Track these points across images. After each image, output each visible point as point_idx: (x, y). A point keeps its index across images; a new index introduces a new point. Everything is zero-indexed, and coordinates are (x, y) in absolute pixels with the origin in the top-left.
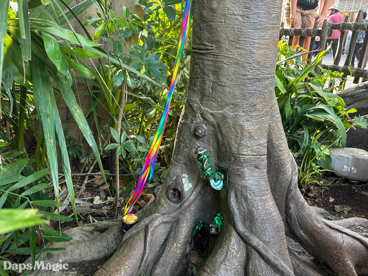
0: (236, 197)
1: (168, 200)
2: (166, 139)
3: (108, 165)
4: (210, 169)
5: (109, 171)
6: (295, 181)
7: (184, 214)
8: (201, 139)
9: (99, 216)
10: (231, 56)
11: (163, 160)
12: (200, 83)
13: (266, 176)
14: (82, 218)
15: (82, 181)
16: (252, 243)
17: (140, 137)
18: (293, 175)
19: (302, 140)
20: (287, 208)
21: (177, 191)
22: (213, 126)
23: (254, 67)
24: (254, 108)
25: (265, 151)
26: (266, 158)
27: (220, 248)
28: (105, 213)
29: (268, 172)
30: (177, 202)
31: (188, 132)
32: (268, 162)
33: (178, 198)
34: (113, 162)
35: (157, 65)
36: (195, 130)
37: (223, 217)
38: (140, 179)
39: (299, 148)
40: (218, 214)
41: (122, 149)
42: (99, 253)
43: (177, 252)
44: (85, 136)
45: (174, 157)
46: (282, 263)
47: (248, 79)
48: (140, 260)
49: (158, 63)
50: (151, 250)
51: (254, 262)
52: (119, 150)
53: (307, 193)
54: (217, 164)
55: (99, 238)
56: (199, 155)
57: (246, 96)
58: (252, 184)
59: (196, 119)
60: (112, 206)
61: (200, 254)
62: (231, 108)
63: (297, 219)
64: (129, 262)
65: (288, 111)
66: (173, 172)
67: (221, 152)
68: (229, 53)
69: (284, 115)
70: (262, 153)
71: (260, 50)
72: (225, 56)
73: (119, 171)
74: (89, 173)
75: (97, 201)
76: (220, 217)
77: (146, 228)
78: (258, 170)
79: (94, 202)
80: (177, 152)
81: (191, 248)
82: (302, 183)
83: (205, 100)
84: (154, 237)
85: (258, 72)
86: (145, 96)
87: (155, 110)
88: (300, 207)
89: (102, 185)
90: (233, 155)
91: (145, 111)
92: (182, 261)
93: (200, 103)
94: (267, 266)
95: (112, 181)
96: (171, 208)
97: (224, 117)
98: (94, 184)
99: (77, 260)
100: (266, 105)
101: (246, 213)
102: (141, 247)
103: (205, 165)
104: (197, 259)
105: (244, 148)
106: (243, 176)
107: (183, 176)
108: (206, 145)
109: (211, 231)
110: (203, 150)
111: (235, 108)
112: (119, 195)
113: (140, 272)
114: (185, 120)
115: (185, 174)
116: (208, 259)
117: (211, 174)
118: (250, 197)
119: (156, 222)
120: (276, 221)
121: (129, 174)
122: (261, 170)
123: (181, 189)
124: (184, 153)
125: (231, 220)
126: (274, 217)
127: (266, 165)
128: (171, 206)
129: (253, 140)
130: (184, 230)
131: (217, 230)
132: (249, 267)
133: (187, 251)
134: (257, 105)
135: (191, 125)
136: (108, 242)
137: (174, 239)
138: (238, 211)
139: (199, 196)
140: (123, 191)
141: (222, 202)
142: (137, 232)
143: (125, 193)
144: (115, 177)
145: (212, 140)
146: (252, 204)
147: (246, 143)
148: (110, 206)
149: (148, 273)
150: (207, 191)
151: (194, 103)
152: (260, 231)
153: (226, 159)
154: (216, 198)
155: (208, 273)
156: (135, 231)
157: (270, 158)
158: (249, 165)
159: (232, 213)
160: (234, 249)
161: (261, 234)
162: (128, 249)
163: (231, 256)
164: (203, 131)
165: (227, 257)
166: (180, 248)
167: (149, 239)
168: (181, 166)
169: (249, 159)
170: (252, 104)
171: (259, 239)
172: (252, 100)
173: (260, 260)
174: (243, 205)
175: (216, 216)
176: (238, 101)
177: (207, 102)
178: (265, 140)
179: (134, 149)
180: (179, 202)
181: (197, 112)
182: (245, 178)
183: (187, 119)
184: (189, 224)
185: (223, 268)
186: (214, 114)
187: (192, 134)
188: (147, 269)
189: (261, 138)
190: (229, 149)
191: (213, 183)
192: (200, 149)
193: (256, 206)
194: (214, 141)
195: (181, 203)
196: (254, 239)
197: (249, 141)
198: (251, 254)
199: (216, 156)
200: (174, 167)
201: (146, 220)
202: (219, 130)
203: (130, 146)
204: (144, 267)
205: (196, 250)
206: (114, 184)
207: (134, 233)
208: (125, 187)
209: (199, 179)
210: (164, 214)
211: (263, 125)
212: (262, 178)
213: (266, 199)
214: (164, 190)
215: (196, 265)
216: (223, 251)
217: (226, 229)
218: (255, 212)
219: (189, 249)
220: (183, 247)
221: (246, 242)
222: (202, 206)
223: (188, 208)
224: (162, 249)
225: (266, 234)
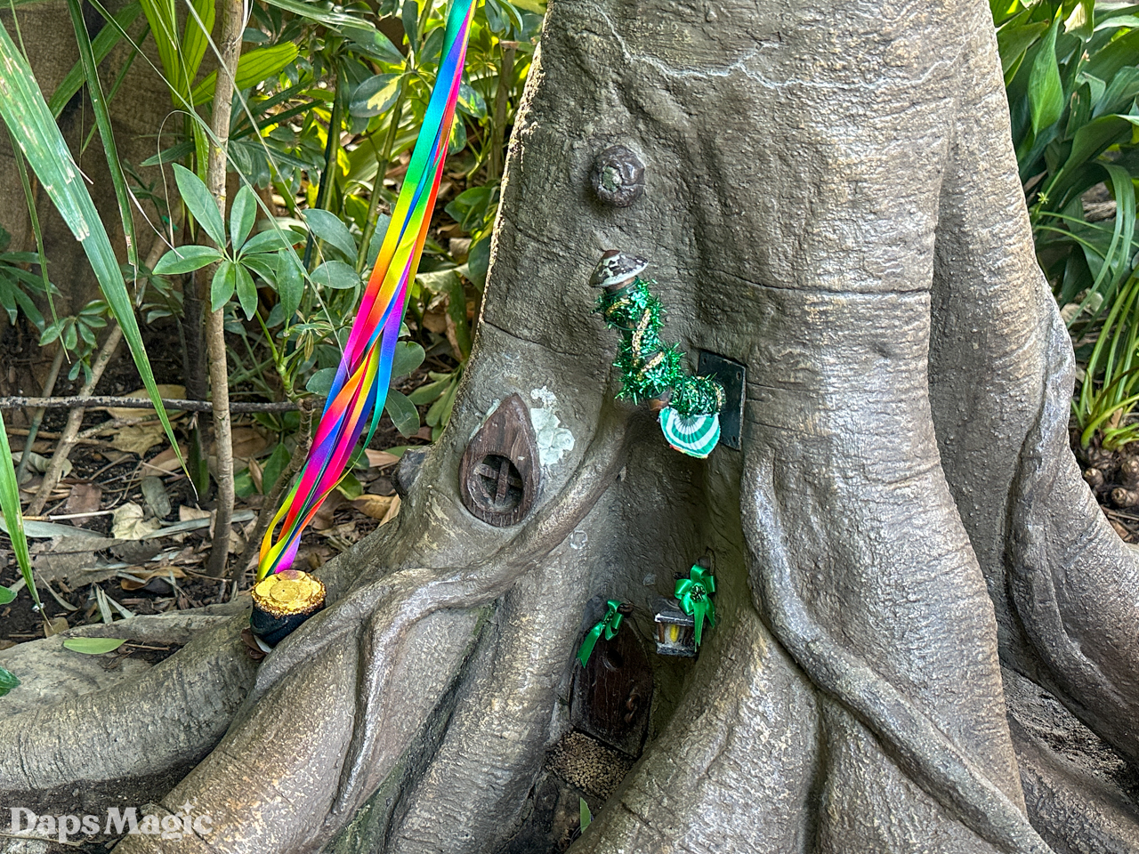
0: (780, 486)
1: (463, 509)
2: (452, 240)
3: (175, 362)
4: (661, 358)
5: (182, 389)
6: (1056, 416)
7: (539, 572)
8: (621, 217)
9: (145, 595)
11: (440, 339)
13: (921, 392)
14: (62, 602)
15: (52, 435)
16: (845, 691)
17: (325, 217)
18: (1050, 386)
19: (1104, 241)
20: (1015, 537)
21: (505, 466)
22: (680, 147)
24: (883, 53)
25: (925, 271)
26: (926, 304)
27: (702, 712)
28: (173, 582)
29: (936, 374)
30: (506, 519)
31: (557, 179)
32: (934, 328)
33: (510, 499)
34: (199, 346)
36: (594, 169)
37: (716, 581)
38: (330, 413)
39: (1085, 278)
40: (695, 569)
41: (240, 274)
42: (147, 747)
43: (506, 734)
44: (48, 188)
45: (490, 307)
46: (978, 776)
48: (339, 771)
50: (389, 727)
51: (852, 771)
52: (223, 279)
53: (1110, 486)
54: (695, 340)
55: (146, 683)
56: (611, 294)
58: (855, 429)
59: (597, 112)
60: (202, 547)
61: (608, 747)
62: (768, 53)
63: (1058, 588)
64: (285, 781)
65: (1044, 95)
66: (487, 377)
67: (713, 277)
69: (1024, 118)
70: (912, 280)
73: (230, 390)
74: (85, 396)
75: (132, 527)
76: (704, 581)
77: (361, 634)
78: (888, 362)
79: (114, 530)
80: (503, 286)
81: (570, 721)
82: (1092, 443)
83: (644, 13)
84: (401, 672)
86: (343, 12)
87: (393, 86)
88: (1070, 538)
89: (149, 455)
90: (772, 291)
91: (347, 88)
92: (530, 777)
93: (619, 31)
94: (908, 789)
95: (199, 434)
96: (478, 542)
97: (735, 102)
98: (113, 450)
99: (47, 779)
100: (939, 41)
101: (823, 558)
102: (340, 713)
103: (639, 342)
104: (598, 768)
105: (825, 255)
106: (814, 391)
107: (535, 398)
108: (645, 244)
109: (662, 641)
110: (629, 266)
111: (791, 56)
112: (232, 502)
113: (336, 822)
114: (542, 119)
115: (545, 387)
116: (647, 762)
117: (664, 384)
118: (841, 485)
119: (410, 604)
120: (959, 594)
121: (277, 401)
122: (901, 363)
123: (522, 458)
124: (540, 288)
125: (750, 592)
126: (952, 575)
127: (927, 341)
128: (479, 533)
129: (872, 217)
130: (537, 639)
131: (690, 637)
132: (829, 793)
133: (552, 734)
134: (897, 42)
135: (572, 145)
136: (186, 698)
137: (494, 678)
138: (786, 552)
139: (606, 488)
140: (253, 484)
141: (715, 513)
142: (320, 648)
143: (261, 492)
144: (211, 414)
145: (675, 222)
146: (850, 520)
147: (834, 231)
148: (191, 548)
149: (376, 828)
150: (643, 465)
151: (586, 29)
152: (885, 636)
153: (737, 311)
154: (686, 496)
155: (646, 823)
156: (315, 644)
157: (946, 310)
158: (844, 336)
159: (760, 559)
160: (764, 716)
161: (889, 653)
162: (281, 724)
163: (749, 747)
164: (632, 176)
165: (729, 751)
166: (521, 720)
167: (375, 677)
168: (522, 350)
169: (846, 311)
170: (871, 36)
171: (879, 672)
172: (872, 13)
173: (879, 763)
174: (807, 522)
175: (683, 578)
176: (808, 18)
177: (651, 25)
178: (925, 217)
179: (295, 275)
180: (515, 517)
181: (600, 78)
182: (824, 399)
183: (554, 115)
184: (561, 616)
185: (711, 797)
186: (688, 84)
187: (579, 189)
188: (370, 810)
189: (908, 207)
190: (754, 261)
191: (674, 426)
192: (616, 264)
193: (868, 525)
194: (684, 227)
195: (524, 523)
196: (854, 670)
197: (850, 222)
198: (841, 737)
199: (689, 298)
200: (490, 354)
201: (363, 596)
202: (708, 168)
203: (276, 259)
204: (356, 800)
205: (592, 728)
206: (207, 448)
207: (308, 655)
208: (263, 465)
209: (609, 409)
210: (445, 570)
211: (921, 141)
212: (901, 401)
213: (916, 498)
214: (445, 463)
215: (593, 792)
216: (711, 724)
217: (729, 630)
218: (865, 554)
219: (563, 727)
220: (531, 716)
221: (819, 685)
222: (621, 535)
223: (556, 545)
224: (439, 722)
225: (909, 650)
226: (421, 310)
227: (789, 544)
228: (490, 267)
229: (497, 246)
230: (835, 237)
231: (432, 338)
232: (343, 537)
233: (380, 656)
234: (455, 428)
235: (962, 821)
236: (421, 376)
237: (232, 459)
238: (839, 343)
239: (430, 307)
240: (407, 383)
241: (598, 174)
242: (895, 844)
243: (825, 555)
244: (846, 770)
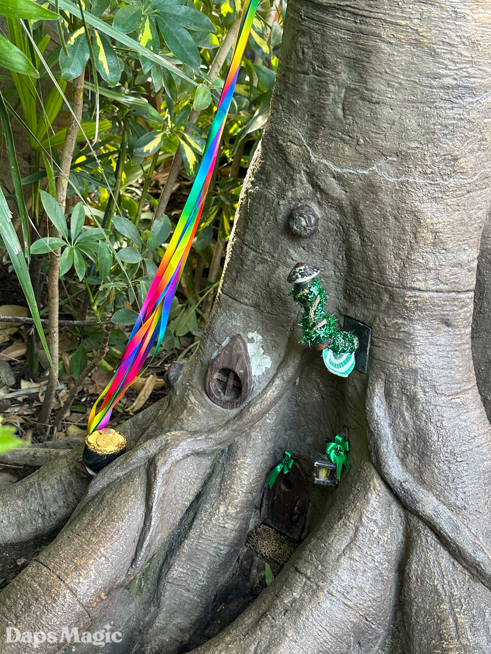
0: (388, 395)
1: (206, 398)
4: (325, 322)
7: (248, 435)
8: (304, 243)
10: (403, 23)
12: (311, 86)
13: (467, 346)
16: (421, 510)
17: (124, 222)
21: (232, 375)
22: (340, 208)
23: (461, 54)
24: (453, 166)
25: (470, 281)
26: (471, 298)
27: (341, 518)
28: (19, 426)
30: (230, 404)
31: (269, 220)
32: (475, 308)
33: (233, 393)
35: (185, 18)
36: (291, 216)
37: (349, 445)
40: (337, 437)
41: (76, 254)
42: (20, 526)
43: (226, 525)
45: (226, 285)
47: (442, 87)
48: (136, 543)
49: (186, 13)
50: (164, 519)
51: (423, 554)
52: (66, 256)
54: (342, 310)
55: (19, 489)
56: (299, 287)
57: (434, 133)
58: (431, 366)
59: (294, 186)
60: (34, 405)
61: (281, 534)
62: (391, 163)
64: (107, 549)
66: (223, 324)
67: (354, 278)
68: (398, 14)
70: (464, 286)
71: (480, 10)
72: (385, 21)
76: (342, 444)
77: (149, 466)
78: (450, 329)
80: (234, 274)
81: (260, 518)
83: (323, 136)
84: (171, 489)
85: (470, 70)
87: (159, 138)
89: (2, 348)
90: (387, 288)
92: (239, 550)
93: (309, 145)
94: (454, 564)
95: (35, 338)
96: (215, 417)
97: (371, 188)
100: (484, 159)
101: (411, 436)
102: (137, 511)
103: (313, 313)
104: (276, 546)
105: (418, 271)
106: (409, 344)
107: (250, 337)
108: (317, 257)
109: (318, 477)
110: (310, 272)
111: (403, 165)
113: (134, 573)
114: (261, 186)
115: (256, 332)
116: (309, 545)
117: (326, 336)
118: (422, 396)
119: (177, 451)
120: (485, 458)
122: (457, 330)
123: (242, 371)
124: (256, 277)
125: (370, 452)
126: (481, 448)
127: (471, 318)
128: (216, 412)
129: (444, 251)
130: (246, 473)
131: (333, 475)
132: (410, 566)
133: (250, 526)
134: (461, 159)
135: (278, 203)
136: (43, 498)
137: (221, 493)
138: (390, 431)
139: (288, 389)
140: (64, 368)
141: (350, 406)
142: (125, 474)
143: (69, 373)
145: (334, 247)
146: (427, 415)
147: (423, 258)
148: (28, 405)
149: (152, 576)
150: (309, 377)
151: (289, 141)
152: (444, 480)
153: (367, 297)
154: (333, 395)
155: (309, 579)
156: (122, 471)
157: (482, 299)
158: (426, 315)
159: (376, 435)
160: (375, 521)
161: (445, 489)
162: (104, 517)
163: (367, 539)
164: (312, 222)
165: (356, 541)
166: (235, 518)
167: (157, 492)
168: (243, 310)
169: (428, 301)
170: (447, 157)
171: (440, 500)
172: (448, 145)
173: (438, 550)
174: (403, 415)
175: (331, 442)
176: (413, 146)
177: (326, 143)
178: (473, 252)
179: (108, 256)
180: (236, 404)
181: (297, 168)
182: (414, 348)
183: (269, 184)
184: (260, 459)
185: (345, 566)
186: (346, 176)
187: (281, 226)
188: (149, 566)
189: (464, 247)
190: (378, 271)
191: (330, 359)
192: (303, 271)
193: (436, 418)
194: (339, 250)
195: (241, 407)
196: (426, 498)
197: (432, 254)
198: (418, 534)
199: (340, 288)
200: (225, 311)
201: (150, 446)
202: (355, 220)
203: (97, 246)
204: (144, 560)
205: (272, 523)
207: (118, 478)
208: (70, 357)
209: (292, 346)
210: (196, 432)
211: (472, 211)
212: (456, 351)
213: (463, 404)
214: (196, 371)
215: (273, 559)
216: (346, 525)
217: (357, 473)
218: (434, 434)
219: (255, 522)
220: (241, 516)
221: (407, 505)
222: (294, 415)
223: (259, 420)
224: (189, 517)
225: (456, 488)
227: (392, 427)
229: (232, 251)
230: (424, 261)
233: (160, 480)
234: (203, 351)
235: (482, 583)
238: (423, 318)
241: (293, 220)
242: (446, 595)
243: (412, 434)
244: (420, 553)
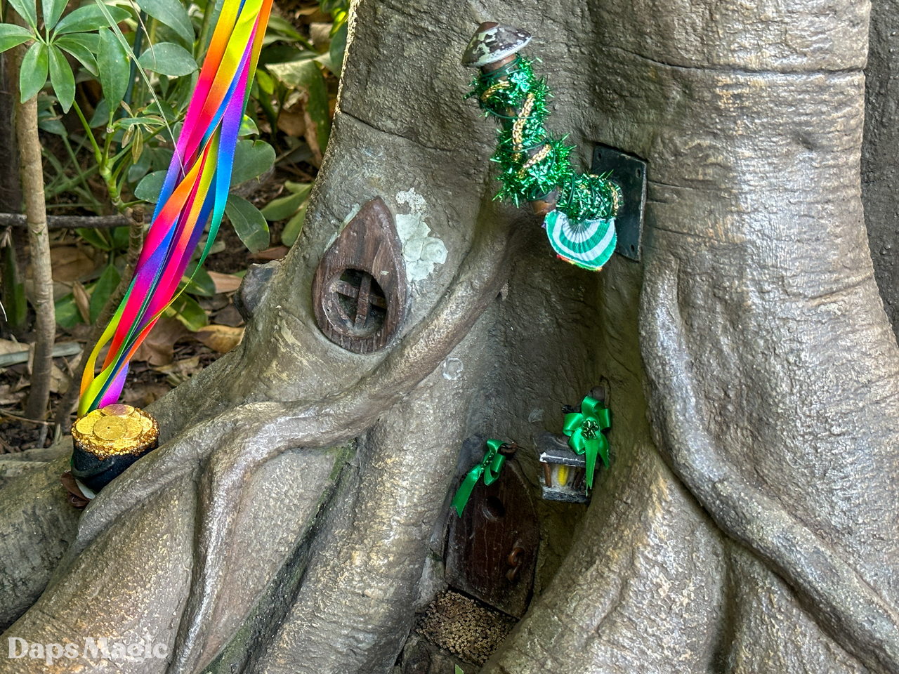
0: (685, 302)
1: (317, 333)
2: (313, 25)
4: (546, 152)
7: (406, 407)
11: (298, 144)
13: (852, 192)
16: (756, 537)
21: (366, 283)
25: (858, 47)
26: (859, 87)
27: (591, 563)
29: (870, 171)
30: (366, 343)
32: (869, 116)
33: (372, 322)
34: (11, 148)
37: (611, 414)
40: (587, 401)
41: (54, 58)
43: (368, 592)
45: (347, 94)
48: (174, 632)
50: (232, 582)
51: (762, 629)
52: (34, 63)
54: (588, 131)
56: (488, 75)
58: (773, 235)
60: (20, 385)
61: (488, 608)
66: (345, 178)
67: (609, 55)
70: (843, 57)
73: (48, 202)
76: (597, 416)
77: (199, 477)
78: (814, 155)
80: (362, 67)
81: (444, 578)
84: (246, 520)
90: (676, 69)
92: (397, 641)
94: (827, 648)
95: (13, 255)
96: (335, 372)
101: (734, 386)
102: (175, 567)
103: (520, 132)
104: (476, 631)
105: (740, 27)
106: (727, 190)
107: (401, 202)
108: (529, 16)
109: (549, 485)
110: (509, 41)
112: (53, 331)
115: (412, 190)
116: (529, 621)
117: (550, 183)
118: (756, 300)
119: (256, 442)
120: (891, 427)
121: (105, 214)
122: (828, 157)
123: (385, 273)
124: (406, 71)
125: (649, 424)
126: (883, 405)
127: (860, 131)
128: (336, 361)
130: (404, 484)
131: (580, 480)
132: (737, 654)
133: (423, 594)
137: (355, 528)
138: (692, 379)
139: (485, 308)
140: (79, 313)
141: (610, 335)
142: (152, 494)
143: (87, 322)
144: (26, 231)
146: (766, 341)
148: (7, 387)
150: (529, 281)
152: (804, 475)
153: (637, 96)
154: (578, 317)
156: (145, 488)
157: (885, 95)
158: (762, 125)
159: (660, 387)
160: (663, 567)
161: (808, 494)
162: (107, 579)
163: (645, 602)
165: (623, 607)
166: (387, 576)
167: (216, 527)
168: (385, 146)
169: (764, 94)
171: (796, 516)
173: (793, 619)
174: (716, 345)
175: (573, 411)
179: (119, 59)
180: (378, 341)
182: (737, 199)
184: (432, 456)
185: (601, 659)
190: (656, 34)
191: (562, 233)
192: (494, 39)
193: (787, 347)
195: (388, 348)
196: (767, 513)
198: (752, 589)
199: (582, 82)
200: (348, 150)
201: (201, 433)
203: (97, 39)
204: (195, 665)
205: (469, 586)
206: (23, 270)
207: (138, 501)
208: (90, 291)
209: (488, 216)
210: (296, 404)
212: (828, 202)
213: (843, 315)
214: (296, 280)
215: (470, 658)
216: (602, 577)
217: (625, 470)
218: (782, 380)
219: (435, 586)
220: (398, 572)
221: (727, 531)
222: (502, 364)
223: (426, 375)
224: (291, 578)
225: (831, 491)
226: (276, 109)
227: (695, 370)
228: (348, 46)
229: (356, 20)
230: (753, 5)
231: (290, 143)
232: (184, 374)
233: (221, 502)
234: (308, 238)
236: (276, 186)
237: (51, 281)
238: (755, 133)
239: (287, 106)
240: (260, 196)
243: (736, 382)
244: (757, 627)
